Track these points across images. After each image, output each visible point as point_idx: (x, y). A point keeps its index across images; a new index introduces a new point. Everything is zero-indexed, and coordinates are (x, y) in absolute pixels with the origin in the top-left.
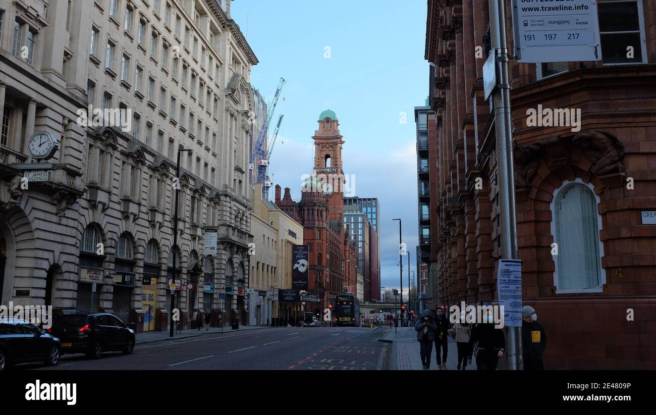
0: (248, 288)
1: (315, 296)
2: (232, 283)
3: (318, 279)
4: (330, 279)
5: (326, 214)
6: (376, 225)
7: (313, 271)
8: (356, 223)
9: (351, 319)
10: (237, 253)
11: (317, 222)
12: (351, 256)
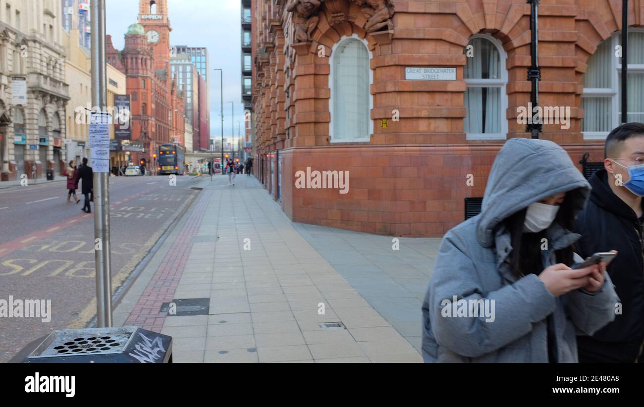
0: (65, 138)
1: (139, 146)
2: (46, 134)
3: (143, 129)
4: (156, 128)
5: (151, 64)
6: (206, 75)
7: (137, 121)
8: (184, 72)
9: (174, 168)
10: (51, 102)
11: (141, 71)
12: (179, 106)
